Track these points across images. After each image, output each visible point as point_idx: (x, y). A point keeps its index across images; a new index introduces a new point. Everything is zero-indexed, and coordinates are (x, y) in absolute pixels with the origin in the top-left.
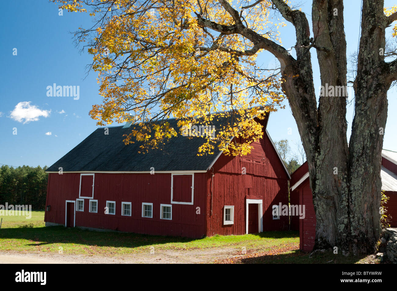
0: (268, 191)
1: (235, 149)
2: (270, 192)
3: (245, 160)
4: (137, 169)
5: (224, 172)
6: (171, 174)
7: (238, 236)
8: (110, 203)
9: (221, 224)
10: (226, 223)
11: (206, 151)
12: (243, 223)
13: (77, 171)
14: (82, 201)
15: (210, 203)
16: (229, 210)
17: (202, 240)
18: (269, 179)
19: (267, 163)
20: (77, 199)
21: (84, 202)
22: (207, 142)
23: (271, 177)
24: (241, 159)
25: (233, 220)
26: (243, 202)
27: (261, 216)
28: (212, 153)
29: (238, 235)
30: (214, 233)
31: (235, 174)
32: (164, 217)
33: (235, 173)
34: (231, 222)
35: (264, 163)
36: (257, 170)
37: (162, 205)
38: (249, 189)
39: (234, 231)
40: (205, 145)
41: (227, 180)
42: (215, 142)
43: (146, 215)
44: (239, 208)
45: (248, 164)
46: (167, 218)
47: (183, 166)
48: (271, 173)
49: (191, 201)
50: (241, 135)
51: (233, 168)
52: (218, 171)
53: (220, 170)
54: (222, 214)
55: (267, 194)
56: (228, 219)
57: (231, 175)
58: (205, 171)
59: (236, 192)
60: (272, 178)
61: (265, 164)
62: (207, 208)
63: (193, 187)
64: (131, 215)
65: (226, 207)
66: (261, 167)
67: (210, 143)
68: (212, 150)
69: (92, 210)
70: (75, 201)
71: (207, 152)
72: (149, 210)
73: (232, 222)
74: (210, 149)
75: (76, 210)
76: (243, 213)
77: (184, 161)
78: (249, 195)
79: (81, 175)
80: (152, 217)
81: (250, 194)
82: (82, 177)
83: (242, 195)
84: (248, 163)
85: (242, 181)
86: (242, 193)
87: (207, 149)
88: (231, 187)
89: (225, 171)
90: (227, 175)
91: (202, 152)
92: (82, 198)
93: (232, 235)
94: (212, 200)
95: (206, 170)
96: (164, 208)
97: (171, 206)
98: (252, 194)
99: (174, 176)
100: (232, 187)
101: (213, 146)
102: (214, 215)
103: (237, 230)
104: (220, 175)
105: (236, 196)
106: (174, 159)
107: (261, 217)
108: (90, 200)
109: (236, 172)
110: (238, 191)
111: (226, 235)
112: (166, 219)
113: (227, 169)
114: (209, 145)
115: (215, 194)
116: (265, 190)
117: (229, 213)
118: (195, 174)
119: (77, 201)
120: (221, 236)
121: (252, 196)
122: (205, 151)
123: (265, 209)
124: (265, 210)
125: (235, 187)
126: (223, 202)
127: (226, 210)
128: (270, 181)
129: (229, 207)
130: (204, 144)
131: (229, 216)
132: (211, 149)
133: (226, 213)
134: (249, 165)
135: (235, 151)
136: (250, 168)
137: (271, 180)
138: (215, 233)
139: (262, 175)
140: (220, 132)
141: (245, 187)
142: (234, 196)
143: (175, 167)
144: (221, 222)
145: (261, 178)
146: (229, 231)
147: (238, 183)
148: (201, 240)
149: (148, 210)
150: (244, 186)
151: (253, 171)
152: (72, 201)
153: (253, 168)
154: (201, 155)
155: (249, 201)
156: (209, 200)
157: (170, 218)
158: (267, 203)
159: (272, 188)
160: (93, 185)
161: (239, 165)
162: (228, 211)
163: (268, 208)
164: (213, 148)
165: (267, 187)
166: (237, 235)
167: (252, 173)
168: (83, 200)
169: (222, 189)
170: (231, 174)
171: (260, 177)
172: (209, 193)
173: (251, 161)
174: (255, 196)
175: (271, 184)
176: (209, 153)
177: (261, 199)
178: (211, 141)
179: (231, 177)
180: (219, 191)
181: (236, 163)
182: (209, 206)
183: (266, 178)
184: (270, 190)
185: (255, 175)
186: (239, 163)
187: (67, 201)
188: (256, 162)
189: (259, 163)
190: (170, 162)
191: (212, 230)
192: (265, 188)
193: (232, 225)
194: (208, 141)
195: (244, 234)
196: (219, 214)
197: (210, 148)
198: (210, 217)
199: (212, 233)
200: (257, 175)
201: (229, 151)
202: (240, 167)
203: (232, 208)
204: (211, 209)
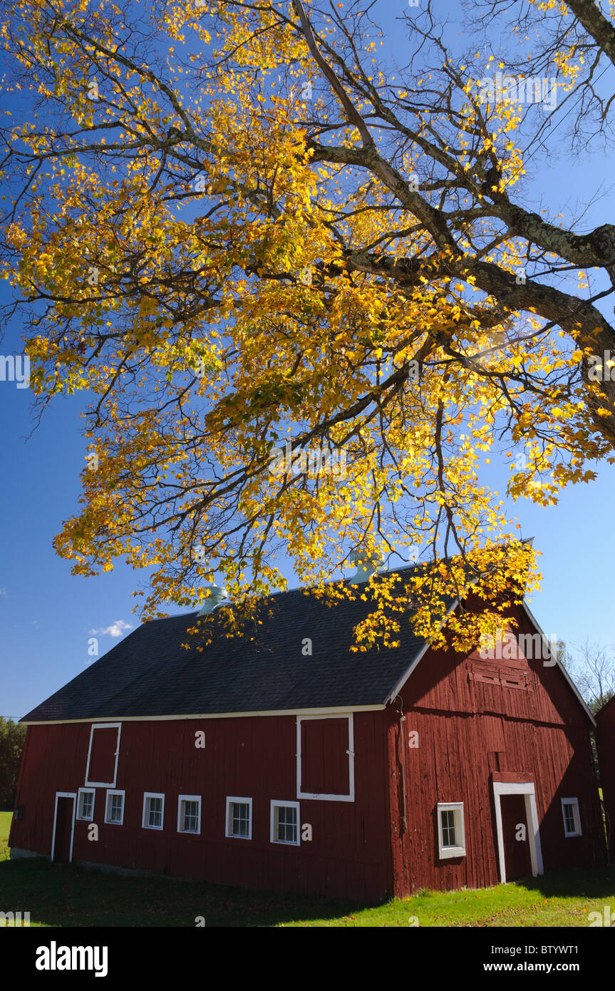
0: (545, 758)
1: (459, 631)
2: (549, 761)
3: (481, 676)
4: (215, 709)
5: (431, 709)
6: (295, 716)
7: (479, 889)
8: (152, 799)
9: (432, 858)
10: (446, 852)
11: (376, 637)
12: (491, 852)
13: (85, 718)
14: (91, 794)
15: (398, 796)
16: (451, 813)
17: (382, 909)
18: (545, 728)
19: (534, 687)
20: (80, 789)
21: (94, 795)
22: (376, 609)
23: (547, 721)
24: (470, 674)
25: (464, 846)
26: (486, 790)
27: (535, 828)
28: (395, 644)
29: (481, 887)
30: (413, 886)
31: (458, 714)
32: (281, 837)
33: (458, 710)
34: (460, 851)
35: (526, 685)
36: (512, 704)
37: (275, 803)
38: (496, 753)
39: (469, 874)
40: (373, 617)
41: (439, 731)
42: (401, 609)
43: (235, 831)
44: (478, 809)
45: (490, 688)
46: (287, 840)
47: (325, 696)
48: (547, 710)
49: (347, 793)
50: (474, 592)
51: (452, 697)
52: (415, 706)
53: (420, 704)
54: (432, 828)
55: (544, 768)
56: (450, 840)
57: (450, 717)
58: (381, 707)
59: (466, 765)
60: (550, 725)
61: (530, 689)
62: (391, 811)
63: (351, 752)
64: (199, 832)
65: (443, 807)
66: (520, 696)
67: (387, 612)
68: (394, 636)
69: (113, 818)
70: (76, 794)
71: (379, 640)
72: (243, 816)
73: (460, 848)
74: (388, 631)
75: (77, 818)
76: (488, 823)
77: (327, 682)
78: (499, 771)
79: (94, 726)
80: (250, 838)
81: (501, 768)
82: (94, 732)
83: (480, 772)
84: (488, 684)
85: (478, 734)
86: (479, 768)
87: (378, 633)
88: (450, 749)
89: (433, 707)
90: (438, 717)
91: (365, 641)
92: (90, 787)
93: (464, 889)
94: (404, 789)
95: (382, 703)
96: (281, 810)
97: (296, 805)
98: (506, 769)
99: (303, 722)
100: (453, 749)
101: (395, 623)
102: (411, 830)
103: (477, 872)
104: (421, 717)
105: (467, 774)
106: (305, 678)
107: (535, 833)
108: (109, 792)
109: (461, 708)
110: (469, 761)
111: (449, 889)
112: (286, 843)
113: (436, 701)
114: (384, 617)
115: (409, 770)
116: (538, 756)
117: (452, 824)
118: (355, 714)
119: (81, 793)
120: (435, 893)
121: (506, 773)
122: (374, 640)
123: (542, 808)
124: (542, 813)
125: (461, 750)
126: (432, 793)
127: (444, 813)
128: (547, 731)
129: (449, 805)
130: (370, 615)
131: (452, 832)
132: (391, 631)
133: (444, 825)
134: (490, 691)
135: (460, 636)
136: (495, 697)
137: (550, 729)
138: (417, 886)
139: (526, 717)
140: (412, 579)
141: (487, 750)
142: (461, 776)
143: (306, 697)
144: (432, 853)
145: (526, 724)
146: (454, 878)
147: (468, 738)
148: (378, 910)
149: (241, 817)
150: (484, 747)
151: (503, 705)
152: (70, 794)
153: (502, 699)
154: (363, 649)
155: (501, 789)
156: (396, 787)
157: (295, 840)
158: (546, 793)
159: (554, 751)
160: (117, 753)
161: (468, 690)
162: (449, 816)
163: (551, 806)
164: (396, 627)
165: (541, 750)
166: (477, 888)
167: (500, 712)
168: (93, 791)
169: (429, 757)
170: (449, 714)
171: (522, 720)
172: (394, 768)
173: (496, 680)
174: (515, 774)
175: (549, 740)
176: (386, 643)
177: (530, 782)
178: (390, 606)
179: (449, 722)
180: (421, 762)
181: (459, 685)
182: (397, 804)
183: (538, 724)
184: (549, 757)
185: (508, 716)
186: (467, 685)
187: (59, 794)
188: (507, 682)
189: (514, 686)
190: (293, 686)
191: (408, 876)
192: (538, 752)
193: (461, 858)
194: (381, 606)
195: (495, 884)
196: (425, 827)
197: (388, 628)
198: (401, 836)
199: (408, 887)
200: (514, 716)
201: (442, 638)
202: (468, 695)
203: (458, 808)
204: (402, 813)
